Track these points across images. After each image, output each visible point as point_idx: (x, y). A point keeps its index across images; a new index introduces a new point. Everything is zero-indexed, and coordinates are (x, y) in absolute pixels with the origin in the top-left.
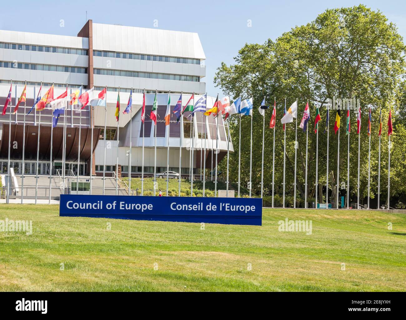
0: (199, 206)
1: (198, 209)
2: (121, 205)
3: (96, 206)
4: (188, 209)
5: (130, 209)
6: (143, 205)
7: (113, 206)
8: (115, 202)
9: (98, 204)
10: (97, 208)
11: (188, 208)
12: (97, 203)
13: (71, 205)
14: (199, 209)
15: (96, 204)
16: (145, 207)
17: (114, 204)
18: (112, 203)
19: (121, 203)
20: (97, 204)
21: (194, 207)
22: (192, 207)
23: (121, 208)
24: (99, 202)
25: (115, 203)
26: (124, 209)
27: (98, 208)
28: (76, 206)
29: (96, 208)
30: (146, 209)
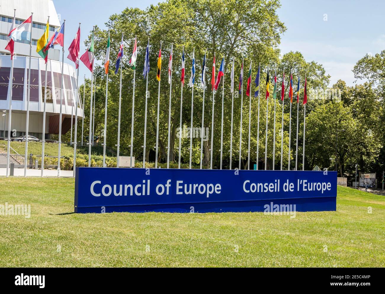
0: (276, 184)
1: (274, 189)
2: (178, 187)
3: (140, 190)
4: (263, 191)
5: (191, 193)
6: (208, 186)
7: (166, 188)
8: (169, 181)
9: (144, 186)
10: (142, 194)
11: (264, 189)
12: (142, 184)
13: (98, 189)
14: (276, 191)
15: (140, 186)
16: (210, 189)
17: (168, 185)
18: (164, 184)
19: (178, 182)
20: (142, 186)
21: (270, 187)
22: (268, 186)
23: (178, 193)
24: (144, 181)
25: (170, 183)
26: (181, 193)
27: (144, 194)
28: (107, 190)
29: (140, 194)
30: (212, 192)
